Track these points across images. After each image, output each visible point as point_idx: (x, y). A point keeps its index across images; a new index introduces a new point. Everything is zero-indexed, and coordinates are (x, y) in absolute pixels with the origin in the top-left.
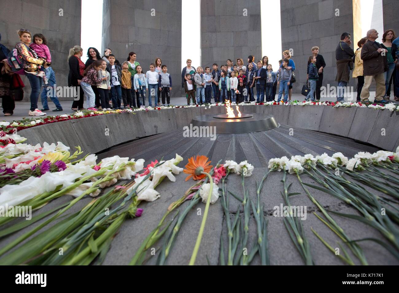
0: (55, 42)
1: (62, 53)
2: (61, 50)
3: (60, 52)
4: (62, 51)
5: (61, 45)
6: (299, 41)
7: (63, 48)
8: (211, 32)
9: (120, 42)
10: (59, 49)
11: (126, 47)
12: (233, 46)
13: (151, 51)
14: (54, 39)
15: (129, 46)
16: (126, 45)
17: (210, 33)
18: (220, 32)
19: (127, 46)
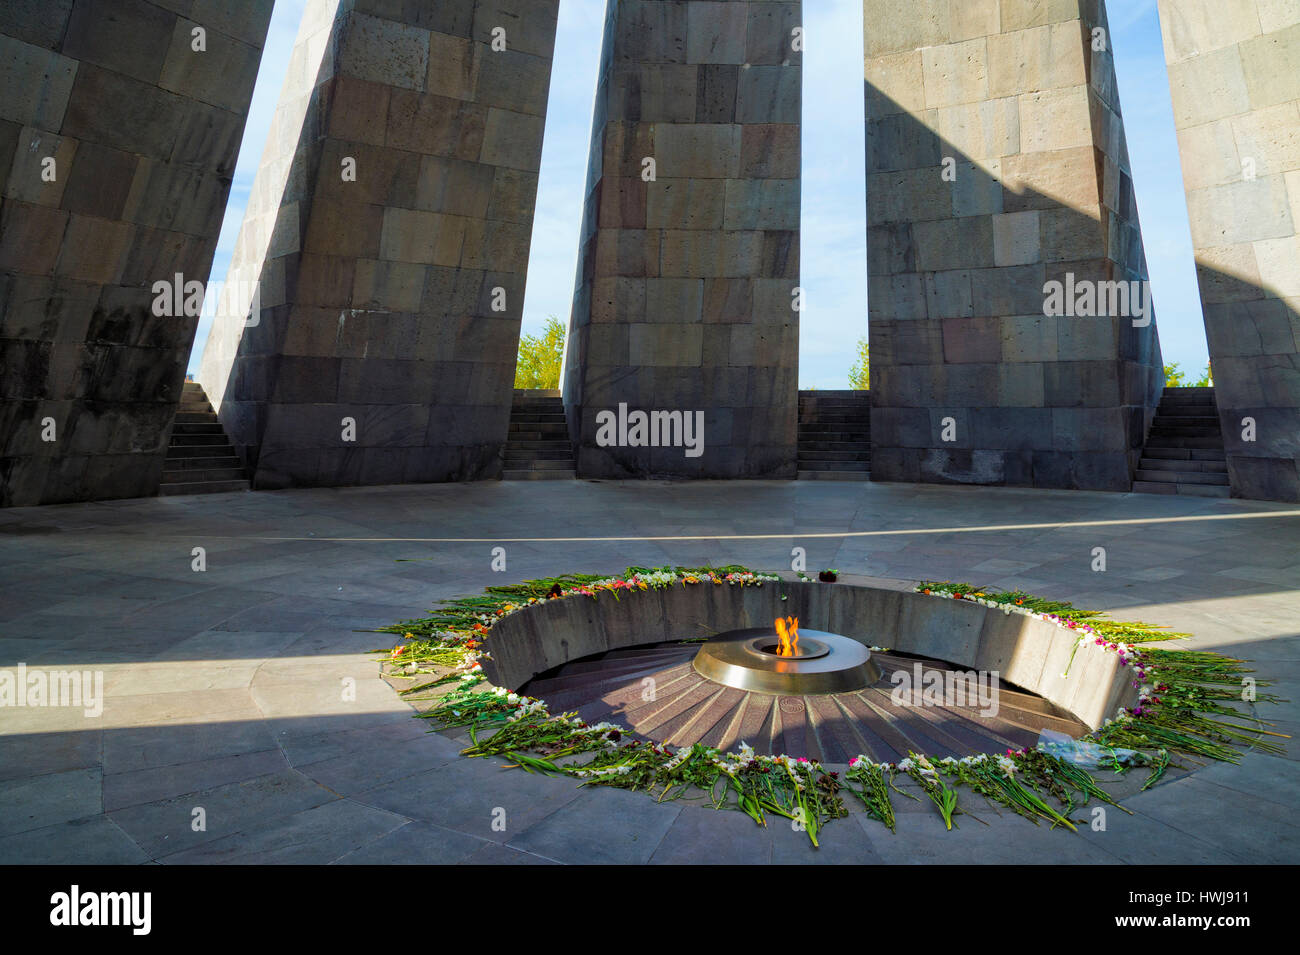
0: (128, 316)
1: (140, 348)
2: (138, 341)
3: (135, 346)
4: (139, 344)
5: (143, 326)
6: (928, 318)
7: (144, 336)
8: (626, 276)
9: (323, 308)
10: (133, 340)
11: (338, 322)
12: (700, 322)
13: (419, 333)
14: (127, 311)
15: (348, 318)
16: (340, 316)
17: (625, 279)
18: (659, 276)
19: (343, 317)
